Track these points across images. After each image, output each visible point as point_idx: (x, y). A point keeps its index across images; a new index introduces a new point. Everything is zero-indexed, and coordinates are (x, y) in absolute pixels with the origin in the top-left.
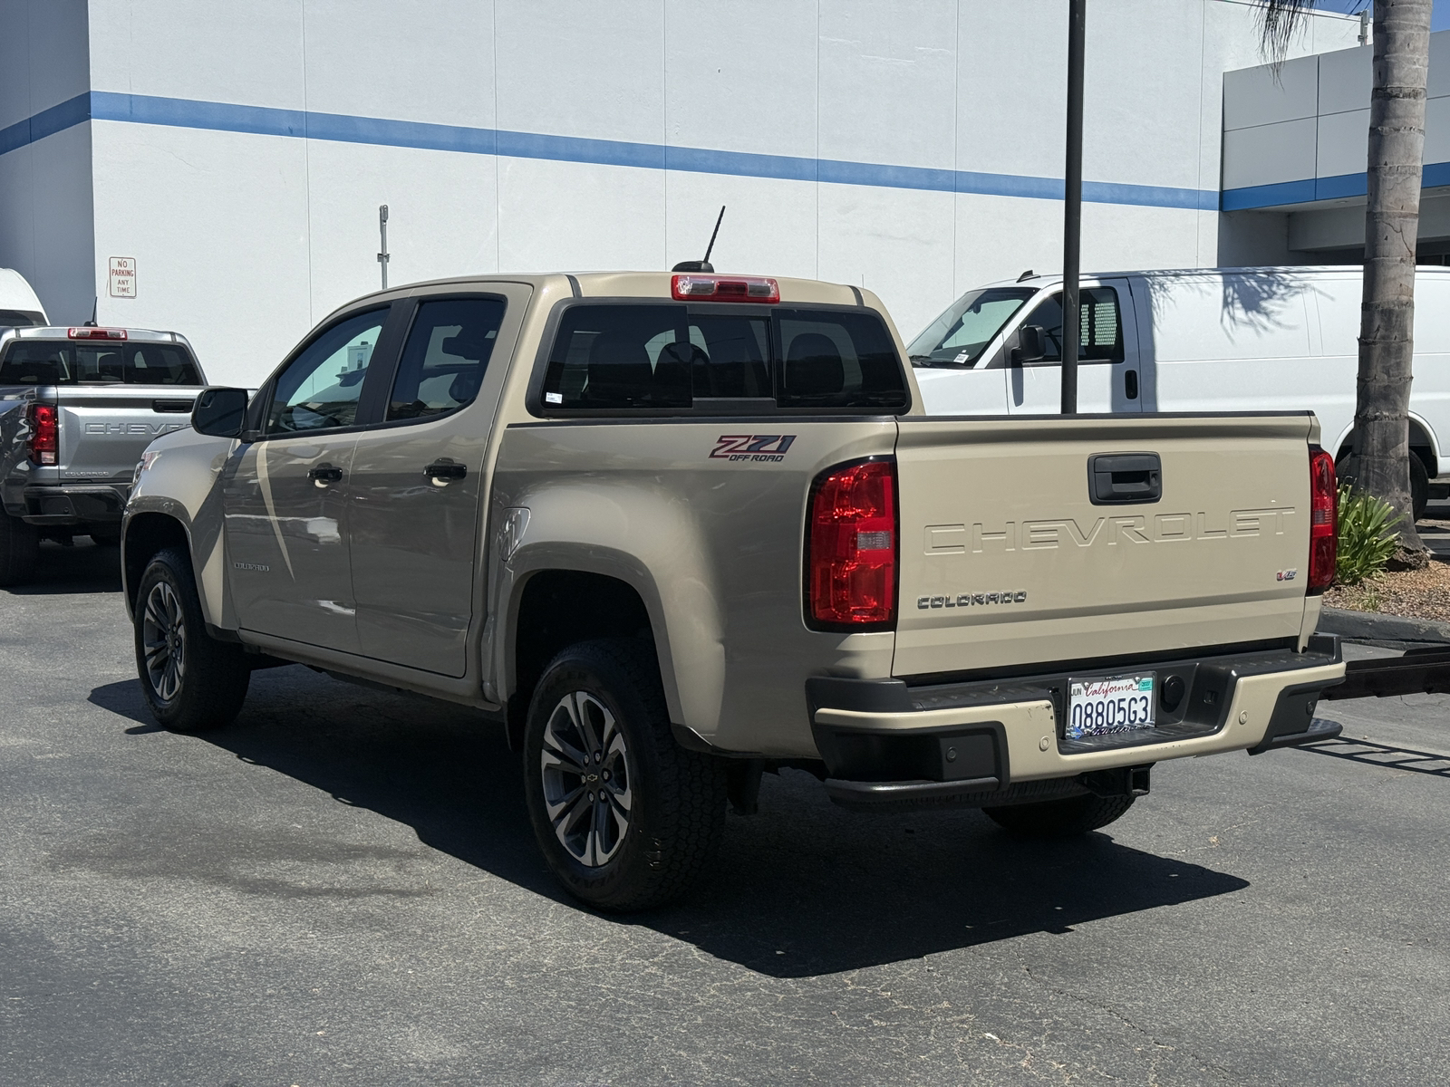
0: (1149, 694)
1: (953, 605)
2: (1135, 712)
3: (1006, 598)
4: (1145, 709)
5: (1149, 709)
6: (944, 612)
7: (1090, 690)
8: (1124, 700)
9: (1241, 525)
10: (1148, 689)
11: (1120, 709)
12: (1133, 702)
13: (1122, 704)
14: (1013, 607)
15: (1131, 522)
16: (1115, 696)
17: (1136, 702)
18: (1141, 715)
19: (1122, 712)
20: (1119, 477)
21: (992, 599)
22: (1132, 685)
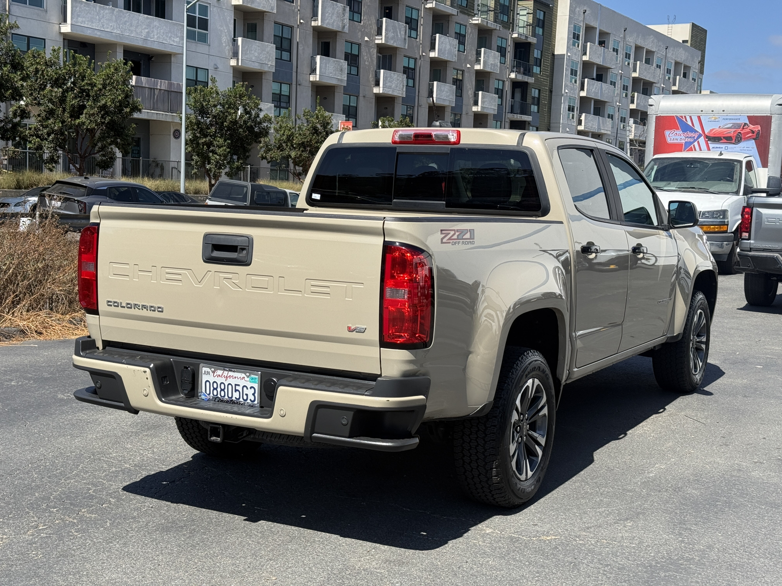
0: (256, 386)
1: (124, 307)
2: (247, 395)
3: (153, 309)
4: (254, 394)
5: (256, 395)
6: (119, 310)
7: (215, 374)
8: (239, 385)
9: (313, 289)
10: (255, 382)
11: (236, 390)
12: (245, 388)
13: (237, 388)
14: (156, 314)
15: (230, 276)
16: (233, 382)
17: (247, 389)
18: (251, 397)
19: (238, 392)
20: (217, 247)
21: (145, 308)
22: (244, 377)
